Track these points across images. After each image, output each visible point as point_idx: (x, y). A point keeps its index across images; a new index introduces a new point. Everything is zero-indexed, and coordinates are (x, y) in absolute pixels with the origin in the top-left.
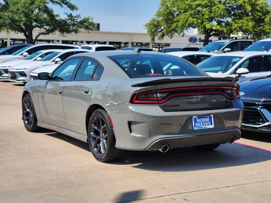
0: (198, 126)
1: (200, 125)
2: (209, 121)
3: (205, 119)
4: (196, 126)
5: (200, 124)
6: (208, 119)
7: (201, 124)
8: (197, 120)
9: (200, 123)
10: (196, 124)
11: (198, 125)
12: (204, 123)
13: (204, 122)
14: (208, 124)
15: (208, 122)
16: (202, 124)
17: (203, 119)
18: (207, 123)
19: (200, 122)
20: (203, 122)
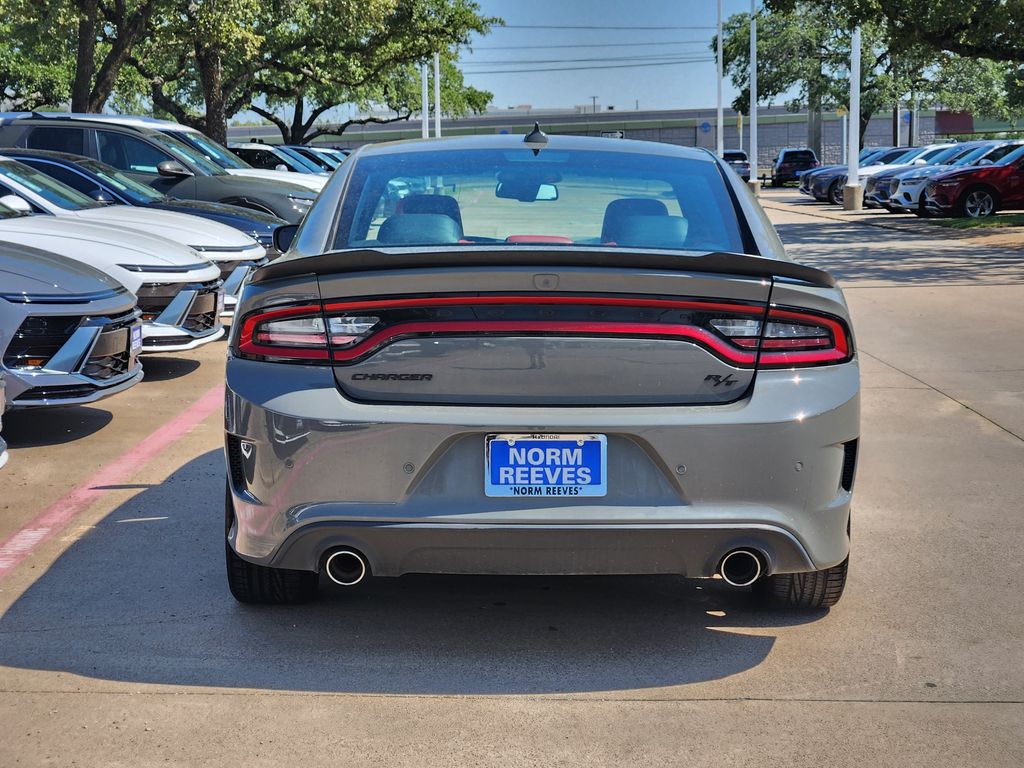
0: (511, 480)
1: (529, 478)
2: (580, 463)
3: (558, 452)
4: (502, 481)
5: (529, 473)
6: (578, 452)
7: (534, 476)
8: (513, 452)
9: (527, 469)
10: (502, 470)
11: (514, 475)
12: (548, 470)
13: (553, 467)
14: (573, 476)
15: (576, 466)
16: (541, 476)
17: (549, 451)
18: (565, 470)
19: (528, 464)
20: (544, 465)
